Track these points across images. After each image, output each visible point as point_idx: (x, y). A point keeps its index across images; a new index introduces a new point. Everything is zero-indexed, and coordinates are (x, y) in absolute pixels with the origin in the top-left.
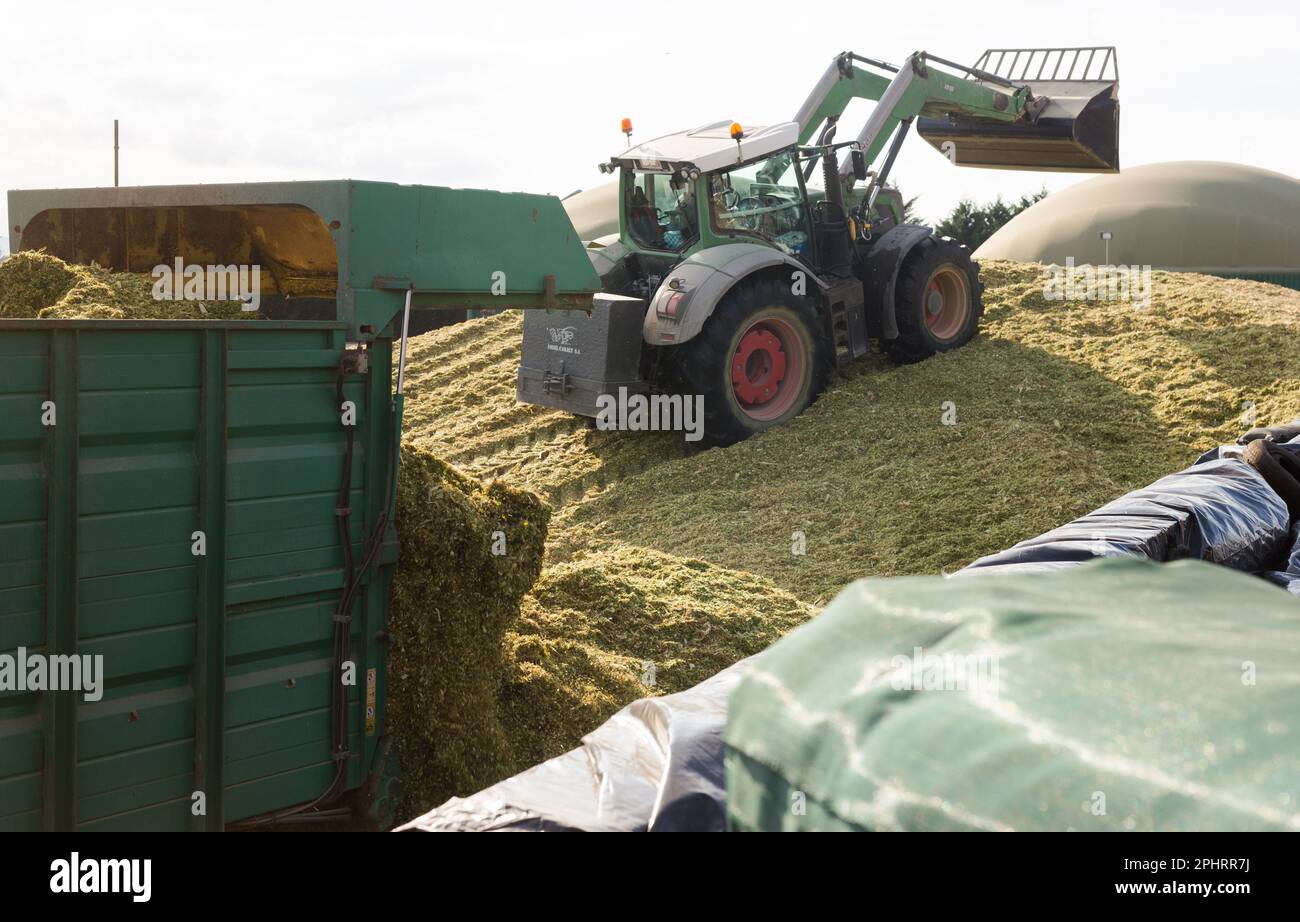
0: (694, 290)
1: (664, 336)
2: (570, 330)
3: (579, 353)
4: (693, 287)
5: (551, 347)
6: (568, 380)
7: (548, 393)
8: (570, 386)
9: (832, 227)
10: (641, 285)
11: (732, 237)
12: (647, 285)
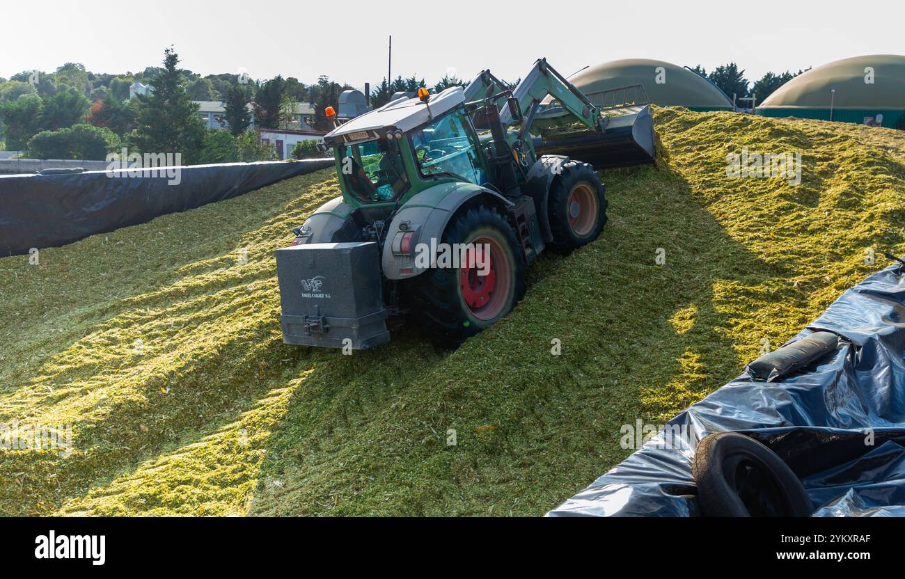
0: (420, 228)
1: (402, 271)
2: (319, 279)
3: (329, 297)
4: (419, 225)
5: (305, 295)
6: (325, 321)
7: (310, 335)
8: (327, 326)
9: (500, 160)
10: (369, 230)
11: (436, 180)
12: (374, 229)
